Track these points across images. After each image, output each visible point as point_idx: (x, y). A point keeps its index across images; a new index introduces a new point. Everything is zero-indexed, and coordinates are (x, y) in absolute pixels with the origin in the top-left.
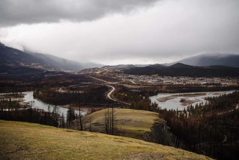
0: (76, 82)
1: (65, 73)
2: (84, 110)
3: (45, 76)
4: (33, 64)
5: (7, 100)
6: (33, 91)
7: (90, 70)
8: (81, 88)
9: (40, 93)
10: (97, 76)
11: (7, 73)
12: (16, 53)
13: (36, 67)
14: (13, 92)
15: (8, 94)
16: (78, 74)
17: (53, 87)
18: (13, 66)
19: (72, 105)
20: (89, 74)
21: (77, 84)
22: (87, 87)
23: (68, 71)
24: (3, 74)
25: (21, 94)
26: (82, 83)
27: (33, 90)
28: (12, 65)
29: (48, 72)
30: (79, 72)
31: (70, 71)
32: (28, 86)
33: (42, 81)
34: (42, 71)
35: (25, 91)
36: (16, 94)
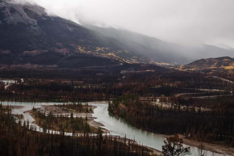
0: (187, 87)
1: (158, 67)
2: (218, 150)
3: (122, 72)
4: (99, 49)
5: (68, 115)
6: (105, 100)
7: (210, 61)
8: (201, 100)
9: (122, 105)
10: (230, 75)
11: (57, 66)
12: (70, 29)
13: (104, 55)
14: (73, 100)
15: (66, 104)
16: (186, 70)
17: (142, 96)
18: (67, 54)
19: (189, 135)
20: (210, 70)
21: (191, 91)
22: (214, 99)
23: (164, 64)
24: (50, 66)
25: (87, 105)
26: (201, 90)
27: (107, 99)
28: (64, 51)
29: (126, 66)
30: (186, 67)
31: (168, 64)
32: (97, 91)
33: (119, 82)
34: (117, 64)
35: (92, 100)
36: (78, 105)
